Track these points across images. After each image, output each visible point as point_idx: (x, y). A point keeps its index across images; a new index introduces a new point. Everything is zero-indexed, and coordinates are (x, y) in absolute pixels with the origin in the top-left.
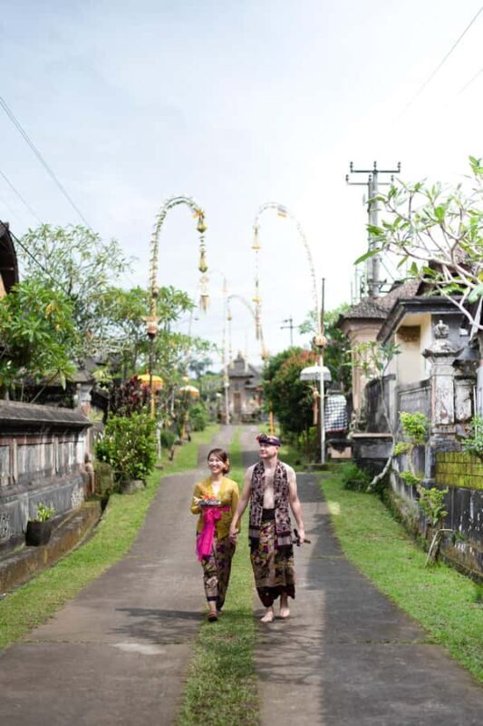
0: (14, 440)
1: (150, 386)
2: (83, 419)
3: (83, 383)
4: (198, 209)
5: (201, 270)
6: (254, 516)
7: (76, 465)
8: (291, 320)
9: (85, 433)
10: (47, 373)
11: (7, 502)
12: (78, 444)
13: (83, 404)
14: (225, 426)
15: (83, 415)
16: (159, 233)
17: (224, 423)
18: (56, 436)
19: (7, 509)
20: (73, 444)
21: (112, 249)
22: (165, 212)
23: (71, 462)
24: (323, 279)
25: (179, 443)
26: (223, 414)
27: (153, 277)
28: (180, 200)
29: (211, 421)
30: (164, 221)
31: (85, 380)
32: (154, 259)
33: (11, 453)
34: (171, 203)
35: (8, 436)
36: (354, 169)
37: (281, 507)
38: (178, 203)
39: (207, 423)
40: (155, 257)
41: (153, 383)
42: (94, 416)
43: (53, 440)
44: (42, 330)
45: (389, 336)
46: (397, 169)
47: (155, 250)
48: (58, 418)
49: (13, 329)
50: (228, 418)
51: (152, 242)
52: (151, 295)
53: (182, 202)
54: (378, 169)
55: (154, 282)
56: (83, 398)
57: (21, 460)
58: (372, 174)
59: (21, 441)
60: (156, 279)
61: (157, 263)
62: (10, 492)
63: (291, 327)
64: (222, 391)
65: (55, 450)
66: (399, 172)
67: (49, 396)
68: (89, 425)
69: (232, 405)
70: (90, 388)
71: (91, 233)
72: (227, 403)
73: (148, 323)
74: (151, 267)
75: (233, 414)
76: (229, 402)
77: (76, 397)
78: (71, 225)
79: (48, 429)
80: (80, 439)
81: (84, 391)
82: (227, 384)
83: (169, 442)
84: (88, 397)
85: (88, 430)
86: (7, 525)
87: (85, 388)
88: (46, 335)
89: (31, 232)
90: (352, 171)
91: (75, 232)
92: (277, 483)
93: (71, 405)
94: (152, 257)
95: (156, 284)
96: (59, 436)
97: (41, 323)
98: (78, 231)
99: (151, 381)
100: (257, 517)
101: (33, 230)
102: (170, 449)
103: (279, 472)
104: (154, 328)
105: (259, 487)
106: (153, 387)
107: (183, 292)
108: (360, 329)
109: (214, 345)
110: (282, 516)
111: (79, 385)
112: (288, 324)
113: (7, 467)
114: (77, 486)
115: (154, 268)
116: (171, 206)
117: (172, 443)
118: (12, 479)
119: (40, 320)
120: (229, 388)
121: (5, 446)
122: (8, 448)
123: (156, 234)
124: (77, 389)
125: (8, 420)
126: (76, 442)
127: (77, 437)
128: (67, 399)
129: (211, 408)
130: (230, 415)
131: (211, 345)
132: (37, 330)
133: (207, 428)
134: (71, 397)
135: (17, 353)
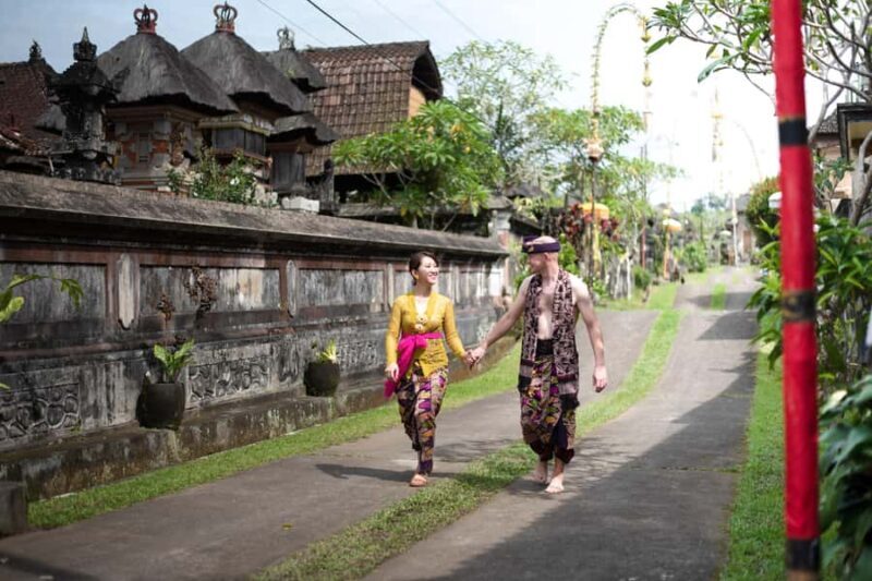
0: (390, 265)
1: (592, 215)
2: (498, 248)
3: (499, 210)
4: (642, 15)
5: (644, 84)
6: (528, 346)
7: (487, 299)
9: (501, 264)
10: (456, 199)
11: (375, 328)
12: (491, 276)
13: (500, 233)
14: (733, 268)
15: (500, 244)
16: (601, 45)
17: (733, 264)
18: (456, 264)
19: (374, 335)
20: (483, 275)
21: (550, 65)
22: (606, 22)
23: (480, 293)
25: (656, 283)
26: (730, 254)
27: (595, 95)
28: (622, 7)
29: (713, 261)
30: (605, 32)
31: (501, 206)
32: (596, 75)
33: (386, 278)
34: (613, 12)
35: (379, 261)
37: (562, 339)
38: (620, 10)
39: (707, 263)
40: (596, 73)
41: (596, 213)
42: (512, 245)
43: (451, 269)
44: (447, 152)
47: (596, 65)
48: (454, 245)
49: (418, 151)
50: (737, 258)
51: (593, 56)
52: (592, 114)
53: (626, 9)
55: (595, 101)
56: (500, 227)
57: (402, 287)
59: (399, 267)
60: (598, 97)
61: (597, 79)
62: (381, 319)
64: (730, 228)
65: (454, 279)
67: (464, 225)
68: (506, 256)
69: (741, 244)
70: (508, 216)
71: (522, 48)
72: (735, 241)
73: (590, 146)
74: (592, 84)
75: (742, 254)
76: (738, 241)
77: (490, 225)
78: (500, 41)
80: (494, 269)
81: (500, 219)
82: (735, 221)
83: (643, 282)
84: (507, 225)
85: (507, 260)
86: (375, 353)
87: (502, 215)
88: (450, 157)
89: (459, 50)
91: (505, 48)
92: (557, 306)
93: (487, 234)
94: (593, 73)
95: (598, 103)
96: (460, 265)
97: (446, 145)
98: (509, 47)
99: (593, 209)
100: (530, 349)
101: (462, 48)
102: (645, 289)
103: (561, 290)
104: (596, 151)
105: (533, 307)
106: (596, 217)
107: (634, 112)
108: (829, 147)
109: (682, 171)
110: (564, 354)
111: (495, 212)
113: (381, 294)
114: (486, 320)
115: (596, 84)
116: (613, 15)
117: (647, 284)
118: (386, 306)
119: (445, 142)
120: (737, 225)
121: (377, 271)
122: (380, 273)
123: (597, 47)
124: (491, 216)
125: (375, 243)
126: (488, 273)
127: (489, 267)
128: (483, 227)
129: (713, 247)
130: (739, 255)
131: (678, 170)
132: (441, 152)
133: (708, 269)
134: (487, 226)
135: (424, 178)
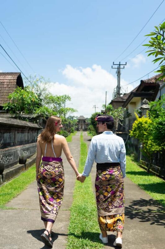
0: (16, 131)
2: (40, 127)
3: (40, 117)
8: (95, 106)
11: (12, 150)
14: (79, 132)
18: (31, 131)
24: (106, 92)
29: (75, 130)
33: (15, 135)
35: (14, 130)
36: (114, 64)
45: (127, 105)
46: (125, 64)
48: (31, 126)
54: (121, 64)
57: (19, 137)
58: (119, 65)
59: (18, 131)
63: (95, 108)
66: (126, 65)
68: (42, 129)
77: (38, 120)
79: (28, 129)
84: (42, 121)
90: (114, 65)
93: (37, 123)
108: (117, 104)
112: (95, 107)
113: (13, 140)
118: (15, 143)
122: (13, 133)
125: (13, 124)
126: (38, 133)
127: (38, 131)
133: (74, 132)
